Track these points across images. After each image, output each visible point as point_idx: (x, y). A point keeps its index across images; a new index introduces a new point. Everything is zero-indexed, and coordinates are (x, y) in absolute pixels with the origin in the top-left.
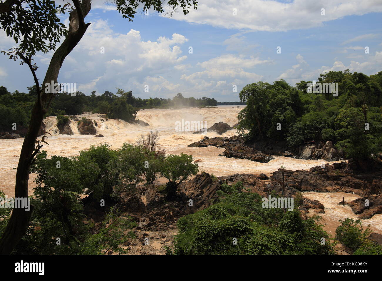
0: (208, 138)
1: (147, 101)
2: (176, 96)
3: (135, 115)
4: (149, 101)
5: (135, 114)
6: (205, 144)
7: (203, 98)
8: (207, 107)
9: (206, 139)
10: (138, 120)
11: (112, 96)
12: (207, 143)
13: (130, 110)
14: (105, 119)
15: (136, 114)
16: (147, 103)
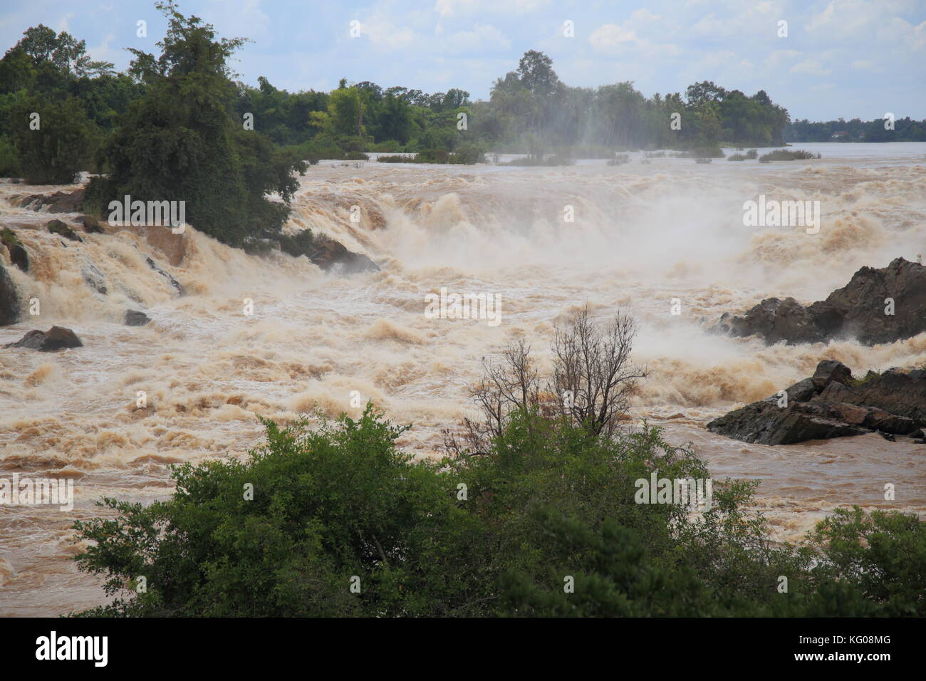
0: (848, 371)
1: (316, 101)
2: (511, 76)
3: (286, 197)
4: (331, 107)
5: (281, 189)
6: (836, 415)
7: (695, 91)
8: (745, 152)
9: (836, 384)
10: (306, 235)
11: (72, 63)
12: (855, 408)
13: (253, 161)
14: (78, 220)
15: (293, 190)
16: (320, 114)
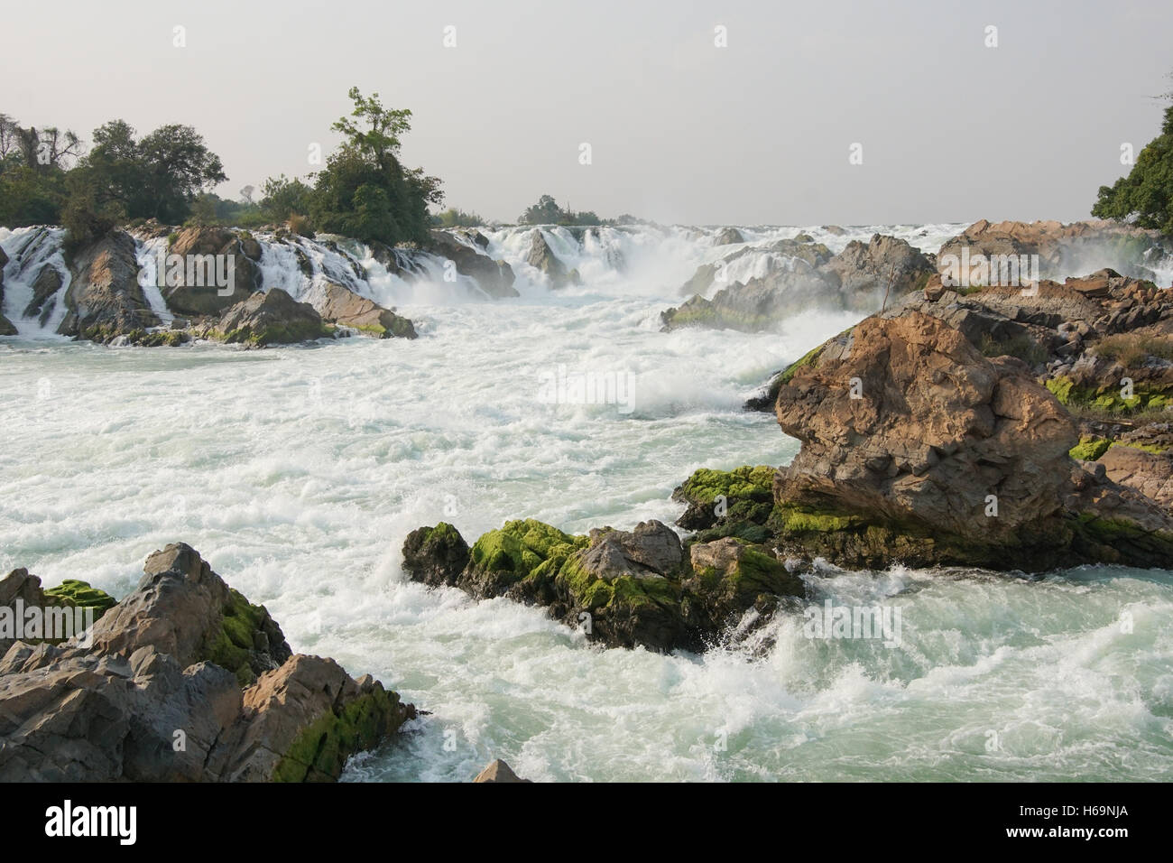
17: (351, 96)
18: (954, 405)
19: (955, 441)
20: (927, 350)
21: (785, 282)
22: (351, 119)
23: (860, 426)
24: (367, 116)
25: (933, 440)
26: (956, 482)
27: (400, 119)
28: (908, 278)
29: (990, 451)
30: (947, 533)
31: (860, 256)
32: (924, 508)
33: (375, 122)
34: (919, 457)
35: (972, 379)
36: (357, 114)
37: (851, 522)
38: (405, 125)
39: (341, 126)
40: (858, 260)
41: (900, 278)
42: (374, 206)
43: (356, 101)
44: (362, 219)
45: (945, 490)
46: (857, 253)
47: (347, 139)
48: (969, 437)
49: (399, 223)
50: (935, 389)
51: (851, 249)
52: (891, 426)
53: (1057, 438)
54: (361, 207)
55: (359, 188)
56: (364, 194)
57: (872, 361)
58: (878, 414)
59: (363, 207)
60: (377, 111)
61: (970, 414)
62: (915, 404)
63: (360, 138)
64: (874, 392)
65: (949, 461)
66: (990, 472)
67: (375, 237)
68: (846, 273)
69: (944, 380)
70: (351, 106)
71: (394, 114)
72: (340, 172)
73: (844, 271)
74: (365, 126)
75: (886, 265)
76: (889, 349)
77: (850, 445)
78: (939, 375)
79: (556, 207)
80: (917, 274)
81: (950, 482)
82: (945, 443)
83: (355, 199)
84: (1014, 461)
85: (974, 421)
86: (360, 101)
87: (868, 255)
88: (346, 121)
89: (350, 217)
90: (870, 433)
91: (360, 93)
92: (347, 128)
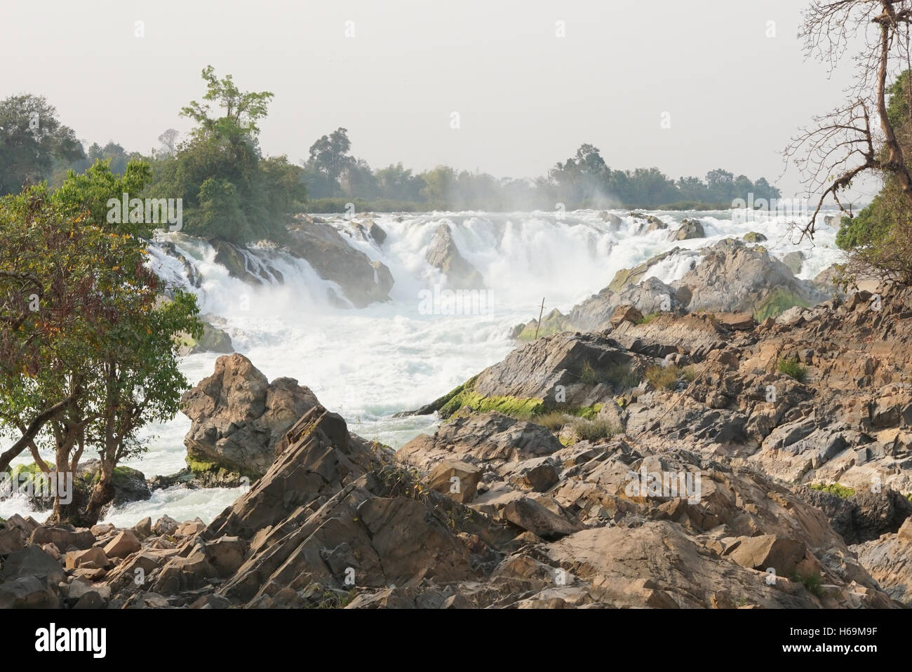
17: (205, 76)
18: (242, 401)
19: (242, 420)
20: (236, 373)
21: (630, 298)
22: (202, 103)
23: (207, 412)
24: (219, 100)
25: (233, 420)
26: (243, 441)
27: (257, 103)
28: (753, 296)
29: (258, 425)
30: (245, 469)
31: (715, 270)
32: (228, 453)
33: (230, 105)
34: (225, 429)
35: (251, 388)
36: (209, 97)
37: (213, 466)
38: (261, 110)
39: (189, 111)
40: (711, 275)
41: (747, 296)
42: (220, 202)
43: (209, 82)
44: (207, 217)
45: (239, 446)
46: (712, 267)
47: (199, 125)
48: (249, 418)
49: (249, 221)
50: (237, 393)
51: (707, 262)
52: (220, 413)
53: (286, 419)
54: (206, 203)
55: (206, 182)
56: (210, 189)
57: (215, 378)
58: (216, 405)
59: (208, 203)
60: (232, 92)
61: (248, 406)
62: (230, 400)
63: (209, 124)
64: (214, 395)
65: (240, 431)
66: (260, 436)
67: (223, 238)
68: (696, 290)
69: (240, 389)
70: (204, 87)
71: (254, 96)
72: (186, 164)
73: (695, 287)
74: (217, 111)
75: (736, 281)
76: (224, 372)
77: (201, 422)
78: (238, 386)
79: (601, 161)
80: (765, 292)
81: (241, 442)
82: (238, 421)
83: (201, 195)
84: (268, 430)
85: (250, 409)
86: (214, 82)
87: (723, 270)
88: (197, 105)
89: (194, 215)
90: (210, 416)
91: (214, 73)
92: (199, 112)
